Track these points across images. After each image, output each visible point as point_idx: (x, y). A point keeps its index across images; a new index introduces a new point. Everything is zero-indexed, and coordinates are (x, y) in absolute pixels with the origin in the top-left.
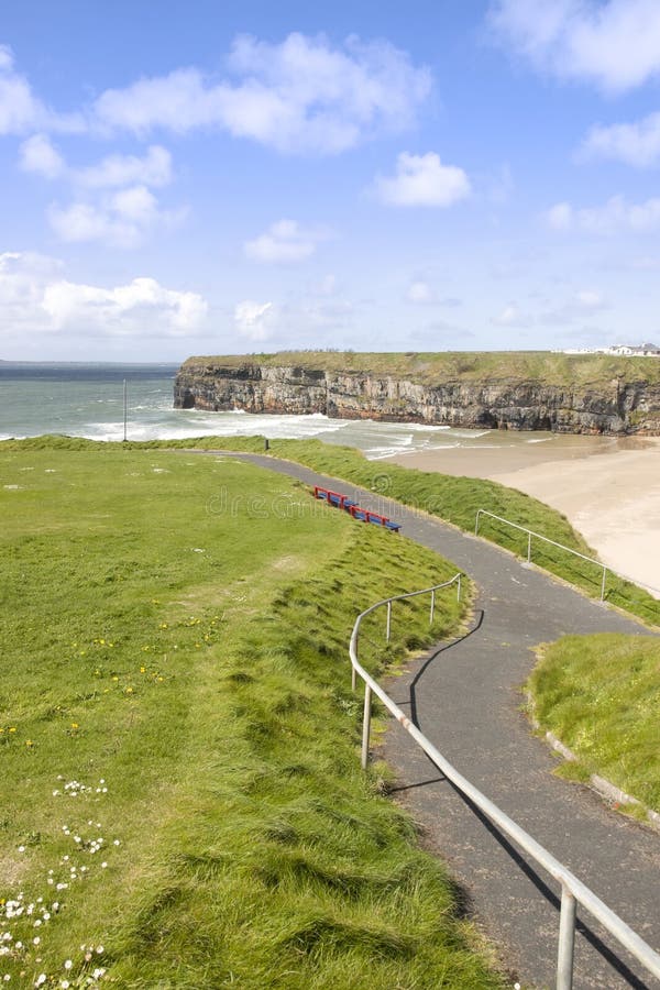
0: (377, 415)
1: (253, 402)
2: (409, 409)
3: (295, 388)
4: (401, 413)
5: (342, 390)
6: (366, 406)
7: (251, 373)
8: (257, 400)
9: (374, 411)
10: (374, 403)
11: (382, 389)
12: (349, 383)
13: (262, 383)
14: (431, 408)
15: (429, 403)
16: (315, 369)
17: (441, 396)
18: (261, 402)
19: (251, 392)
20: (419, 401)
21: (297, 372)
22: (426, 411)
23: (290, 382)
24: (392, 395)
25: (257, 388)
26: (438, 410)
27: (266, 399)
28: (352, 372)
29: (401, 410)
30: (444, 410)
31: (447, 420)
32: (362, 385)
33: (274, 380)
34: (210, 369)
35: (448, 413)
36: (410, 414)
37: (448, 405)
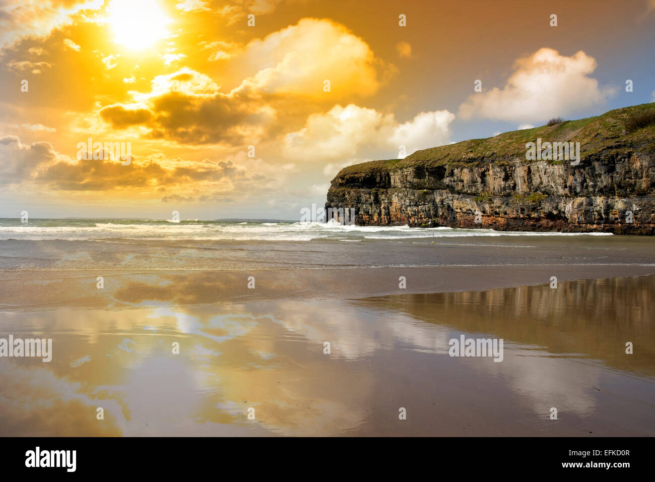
0: (502, 221)
1: (380, 214)
2: (547, 207)
3: (418, 192)
4: (534, 215)
5: (459, 187)
6: (487, 207)
7: (378, 179)
8: (383, 211)
9: (497, 213)
10: (497, 202)
11: (506, 179)
12: (466, 175)
13: (389, 191)
14: (579, 200)
15: (573, 193)
16: (437, 165)
17: (594, 176)
18: (388, 214)
19: (377, 201)
20: (561, 191)
21: (419, 171)
22: (569, 208)
23: (414, 187)
24: (522, 188)
25: (383, 197)
26: (590, 204)
27: (392, 209)
28: (471, 160)
29: (534, 209)
30: (599, 201)
31: (607, 220)
32: (483, 175)
33: (399, 185)
34: (342, 178)
35: (609, 208)
36: (550, 216)
37: (608, 192)
